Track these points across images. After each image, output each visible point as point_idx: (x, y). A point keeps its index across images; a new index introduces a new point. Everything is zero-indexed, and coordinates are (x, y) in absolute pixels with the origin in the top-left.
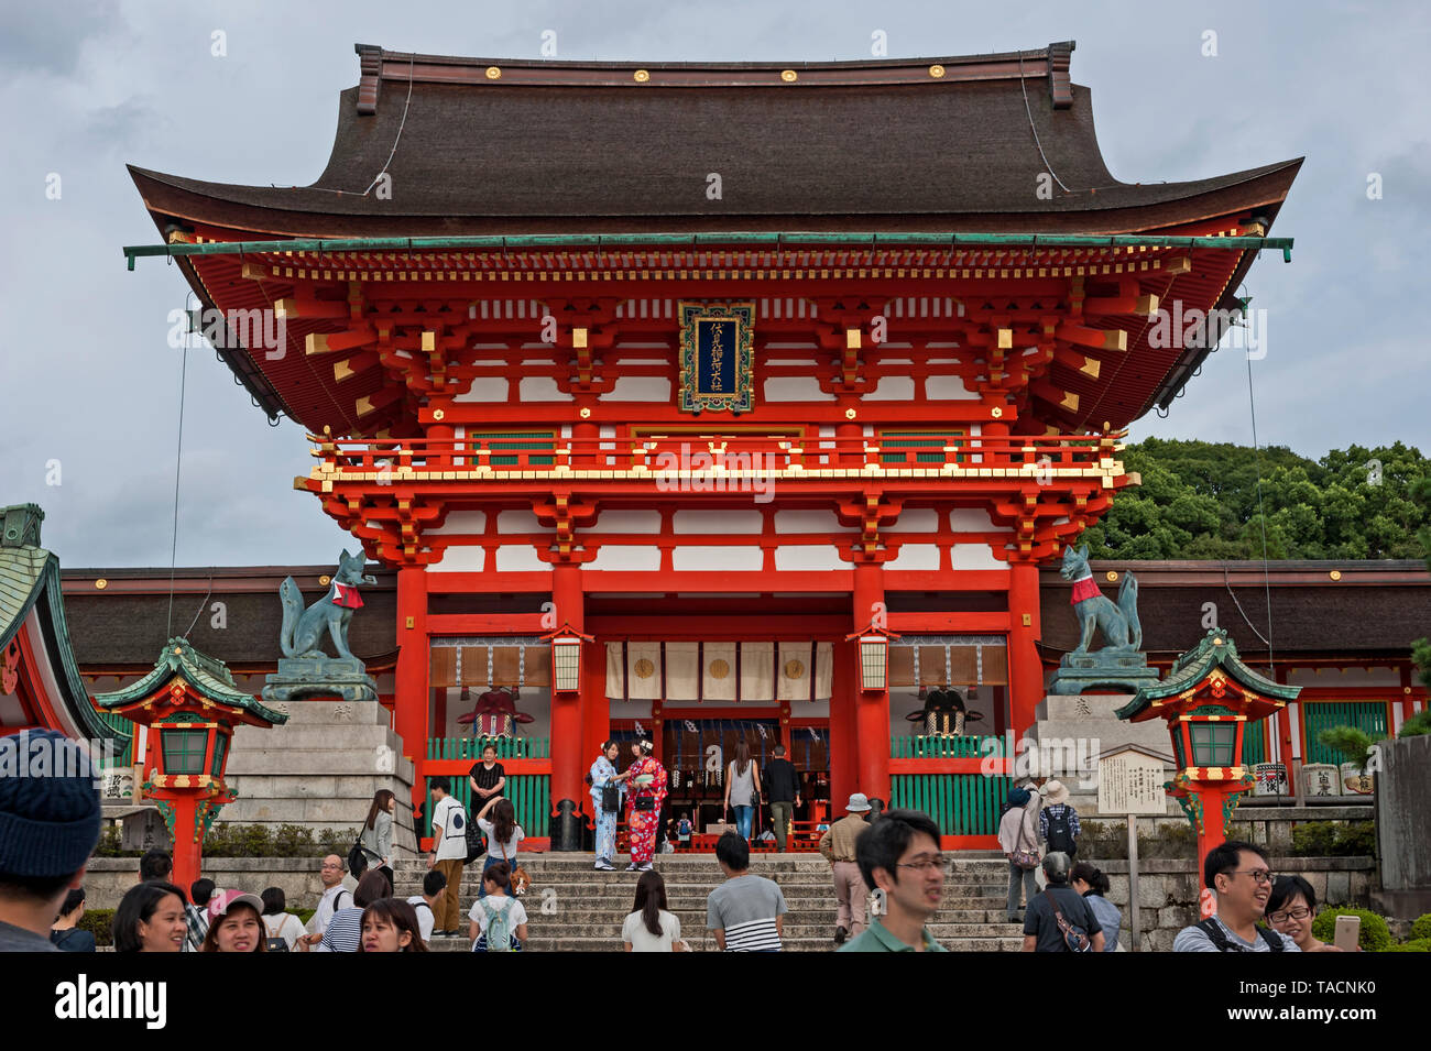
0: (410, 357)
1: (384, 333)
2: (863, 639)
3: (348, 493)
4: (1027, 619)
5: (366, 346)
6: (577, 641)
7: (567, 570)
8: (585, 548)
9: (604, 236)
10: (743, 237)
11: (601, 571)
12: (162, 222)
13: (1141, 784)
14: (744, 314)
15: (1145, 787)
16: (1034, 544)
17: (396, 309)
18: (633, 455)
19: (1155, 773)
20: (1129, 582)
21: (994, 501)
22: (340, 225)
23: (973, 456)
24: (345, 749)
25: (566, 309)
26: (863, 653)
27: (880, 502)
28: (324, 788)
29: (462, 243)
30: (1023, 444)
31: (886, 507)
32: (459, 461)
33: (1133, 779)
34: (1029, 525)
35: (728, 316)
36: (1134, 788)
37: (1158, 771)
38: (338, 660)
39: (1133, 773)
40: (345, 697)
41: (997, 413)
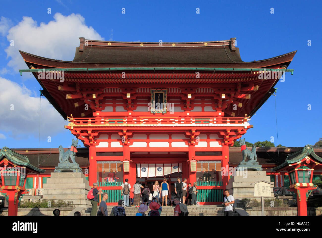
0: (91, 101)
1: (85, 95)
2: (191, 161)
3: (77, 129)
4: (226, 157)
5: (80, 98)
6: (128, 161)
7: (126, 147)
8: (130, 142)
9: (133, 68)
10: (166, 68)
11: (134, 147)
12: (29, 64)
13: (265, 190)
14: (165, 91)
15: (266, 190)
16: (228, 141)
17: (87, 90)
18: (140, 121)
19: (268, 187)
20: (255, 146)
21: (220, 132)
22: (71, 65)
23: (214, 122)
24: (74, 183)
25: (125, 90)
26: (191, 164)
27: (195, 132)
28: (68, 192)
29: (100, 69)
30: (227, 119)
31: (196, 133)
32: (102, 123)
33: (263, 188)
34: (227, 137)
35: (161, 92)
36: (263, 191)
37: (269, 187)
38: (72, 163)
39: (263, 187)
40: (74, 171)
41: (220, 114)
